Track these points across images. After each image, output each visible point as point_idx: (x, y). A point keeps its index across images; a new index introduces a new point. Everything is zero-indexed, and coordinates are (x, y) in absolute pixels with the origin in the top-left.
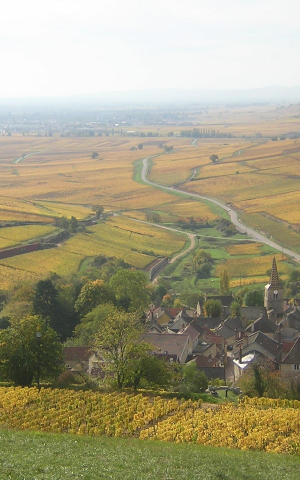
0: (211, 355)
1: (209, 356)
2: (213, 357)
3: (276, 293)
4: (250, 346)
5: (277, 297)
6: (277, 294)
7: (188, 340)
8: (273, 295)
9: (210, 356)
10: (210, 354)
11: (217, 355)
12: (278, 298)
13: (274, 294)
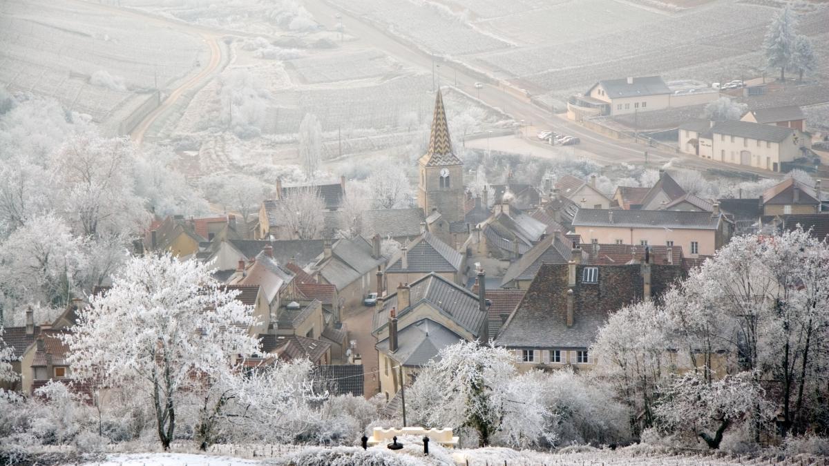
0: (312, 331)
1: (308, 335)
2: (317, 334)
3: (446, 175)
4: (415, 310)
5: (448, 185)
6: (448, 177)
7: (259, 299)
8: (438, 179)
9: (310, 334)
10: (309, 329)
11: (324, 331)
12: (451, 186)
13: (442, 178)
